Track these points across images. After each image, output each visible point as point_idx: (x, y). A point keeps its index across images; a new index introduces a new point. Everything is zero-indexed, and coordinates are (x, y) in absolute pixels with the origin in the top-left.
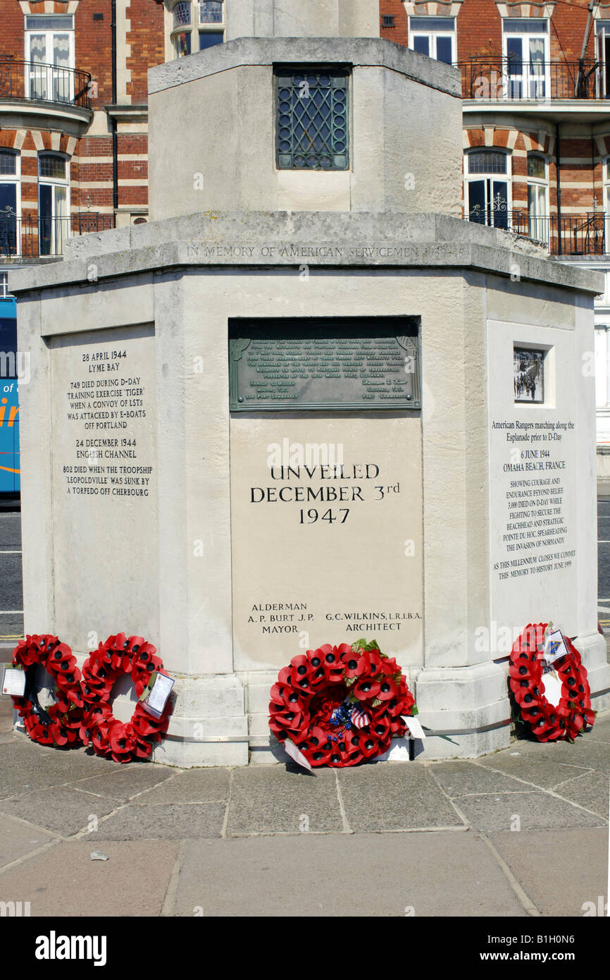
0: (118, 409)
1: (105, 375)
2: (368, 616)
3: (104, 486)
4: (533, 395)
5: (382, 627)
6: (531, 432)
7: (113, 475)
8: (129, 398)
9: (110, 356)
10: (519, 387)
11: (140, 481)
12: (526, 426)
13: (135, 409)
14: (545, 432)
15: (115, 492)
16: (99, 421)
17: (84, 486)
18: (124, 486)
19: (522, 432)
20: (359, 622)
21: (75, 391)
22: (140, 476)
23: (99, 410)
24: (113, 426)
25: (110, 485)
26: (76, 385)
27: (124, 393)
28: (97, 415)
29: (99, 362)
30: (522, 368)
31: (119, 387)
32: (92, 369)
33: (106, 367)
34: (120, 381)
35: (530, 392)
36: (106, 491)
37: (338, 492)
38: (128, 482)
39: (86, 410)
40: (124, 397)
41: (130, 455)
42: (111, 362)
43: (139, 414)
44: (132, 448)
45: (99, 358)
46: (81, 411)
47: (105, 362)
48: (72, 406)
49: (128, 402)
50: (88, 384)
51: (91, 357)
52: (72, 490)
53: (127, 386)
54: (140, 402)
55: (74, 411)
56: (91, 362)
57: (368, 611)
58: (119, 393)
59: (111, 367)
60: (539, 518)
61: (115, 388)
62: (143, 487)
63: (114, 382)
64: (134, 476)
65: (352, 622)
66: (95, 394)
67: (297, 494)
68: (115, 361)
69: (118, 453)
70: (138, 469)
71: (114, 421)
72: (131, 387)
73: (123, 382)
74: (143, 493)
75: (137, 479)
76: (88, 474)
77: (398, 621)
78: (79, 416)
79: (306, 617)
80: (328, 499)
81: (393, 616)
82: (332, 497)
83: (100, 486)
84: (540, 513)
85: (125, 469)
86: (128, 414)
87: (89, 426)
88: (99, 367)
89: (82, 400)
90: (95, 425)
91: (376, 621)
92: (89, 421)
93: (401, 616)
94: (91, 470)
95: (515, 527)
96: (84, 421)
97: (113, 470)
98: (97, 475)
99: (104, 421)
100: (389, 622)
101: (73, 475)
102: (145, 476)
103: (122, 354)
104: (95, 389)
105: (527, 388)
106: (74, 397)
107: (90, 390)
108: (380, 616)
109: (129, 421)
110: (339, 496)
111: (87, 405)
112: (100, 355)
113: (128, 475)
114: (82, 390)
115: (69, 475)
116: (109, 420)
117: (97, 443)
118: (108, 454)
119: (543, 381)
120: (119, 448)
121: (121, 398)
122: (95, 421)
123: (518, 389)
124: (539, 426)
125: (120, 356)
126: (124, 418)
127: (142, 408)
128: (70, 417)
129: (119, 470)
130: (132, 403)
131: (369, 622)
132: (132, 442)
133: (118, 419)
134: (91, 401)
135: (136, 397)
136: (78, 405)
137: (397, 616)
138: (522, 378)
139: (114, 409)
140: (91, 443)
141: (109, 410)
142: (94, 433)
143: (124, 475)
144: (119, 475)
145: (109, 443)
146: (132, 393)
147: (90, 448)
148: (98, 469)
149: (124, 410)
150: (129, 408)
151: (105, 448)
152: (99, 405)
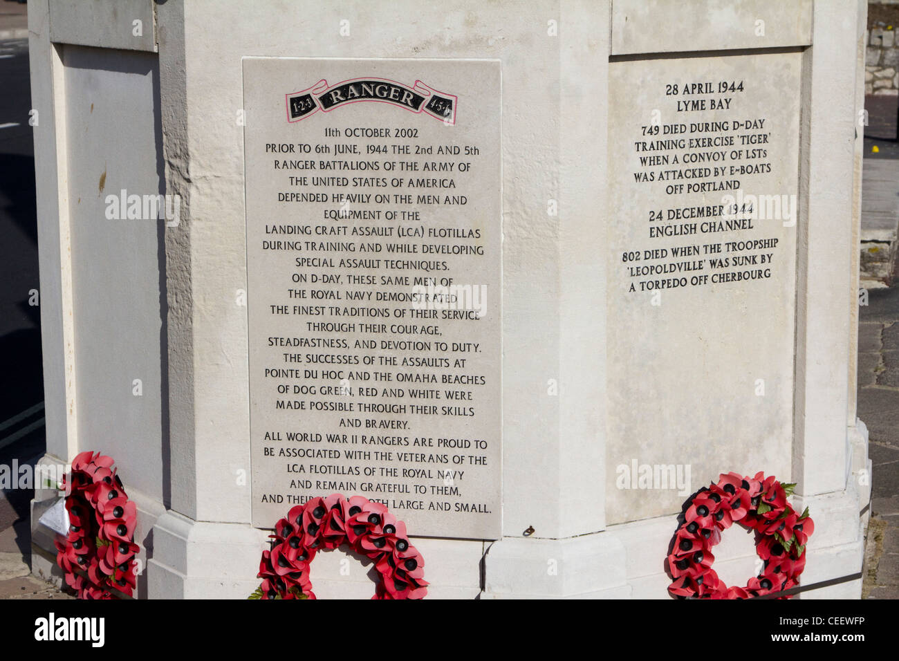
0: (728, 163)
1: (709, 116)
3: (697, 273)
7: (715, 256)
8: (745, 148)
9: (715, 87)
11: (758, 259)
13: (754, 162)
15: (716, 279)
16: (693, 181)
17: (660, 277)
18: (731, 269)
21: (649, 139)
22: (758, 252)
23: (691, 166)
24: (717, 186)
25: (707, 270)
26: (653, 130)
27: (737, 141)
28: (689, 174)
29: (696, 97)
31: (730, 133)
32: (682, 106)
33: (708, 104)
34: (731, 125)
36: (699, 280)
38: (738, 262)
39: (670, 167)
40: (738, 145)
41: (741, 225)
42: (717, 97)
43: (760, 169)
45: (696, 91)
46: (657, 170)
47: (707, 97)
48: (643, 161)
49: (744, 153)
50: (672, 129)
51: (681, 89)
52: (638, 287)
53: (742, 131)
54: (763, 153)
55: (647, 169)
56: (681, 97)
58: (730, 141)
59: (717, 104)
61: (724, 134)
62: (763, 267)
63: (720, 127)
64: (746, 253)
66: (687, 142)
68: (723, 97)
69: (724, 225)
70: (756, 243)
71: (718, 180)
72: (750, 132)
73: (736, 125)
74: (763, 275)
75: (754, 258)
76: (670, 259)
78: (657, 176)
83: (689, 275)
85: (735, 246)
86: (743, 170)
87: (673, 190)
88: (695, 105)
89: (663, 153)
90: (685, 188)
92: (673, 183)
94: (675, 252)
96: (665, 183)
97: (715, 248)
98: (687, 259)
99: (700, 181)
101: (642, 263)
102: (766, 251)
103: (736, 86)
104: (687, 136)
106: (648, 147)
107: (676, 137)
109: (744, 179)
111: (671, 160)
112: (697, 87)
113: (739, 254)
114: (662, 137)
115: (634, 264)
116: (711, 178)
117: (685, 213)
118: (706, 228)
121: (731, 148)
122: (685, 182)
125: (733, 89)
126: (737, 176)
127: (766, 161)
128: (637, 177)
129: (723, 248)
130: (750, 154)
133: (728, 177)
134: (680, 153)
135: (757, 146)
136: (655, 161)
139: (719, 164)
140: (676, 214)
141: (711, 165)
142: (684, 200)
143: (731, 255)
144: (722, 256)
145: (710, 211)
146: (750, 141)
147: (675, 222)
148: (687, 251)
149: (737, 164)
150: (744, 162)
151: (699, 221)
152: (694, 159)
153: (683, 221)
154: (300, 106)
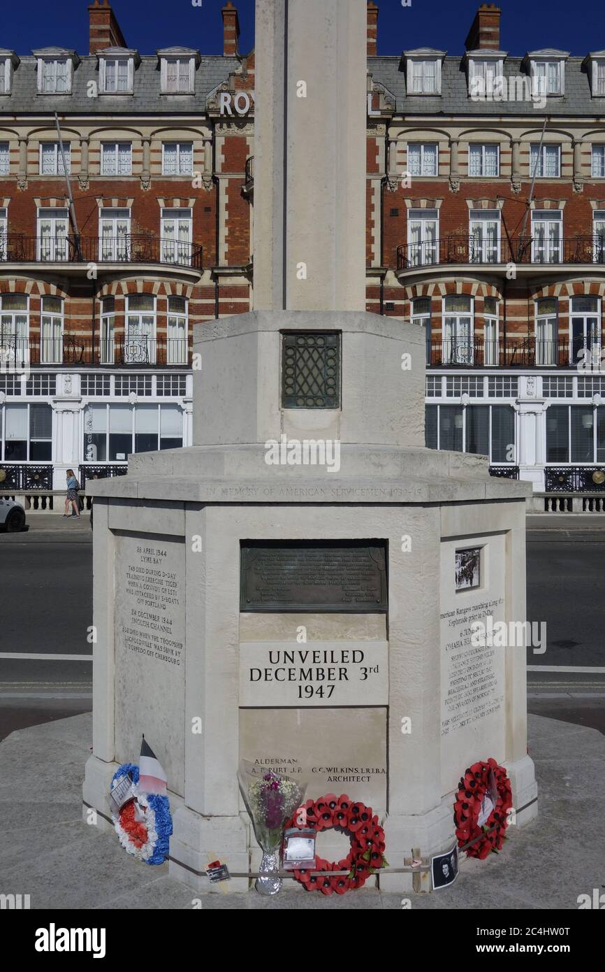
0: (160, 593)
1: (153, 566)
2: (345, 770)
3: (150, 649)
4: (471, 583)
5: (355, 779)
6: (468, 615)
7: (156, 643)
8: (167, 587)
9: (155, 552)
10: (459, 579)
11: (174, 652)
12: (465, 611)
13: (172, 597)
14: (480, 611)
15: (157, 655)
16: (147, 599)
17: (136, 645)
18: (162, 653)
19: (462, 616)
20: (337, 775)
21: (132, 573)
22: (174, 648)
23: (148, 591)
24: (157, 606)
25: (153, 649)
26: (133, 569)
27: (164, 583)
28: (146, 595)
29: (148, 556)
30: (463, 564)
31: (161, 578)
32: (143, 559)
33: (152, 560)
34: (162, 573)
35: (469, 581)
36: (150, 653)
37: (326, 673)
38: (167, 651)
39: (139, 589)
40: (165, 585)
41: (168, 630)
42: (156, 557)
43: (174, 601)
44: (169, 626)
45: (148, 552)
46: (135, 589)
47: (152, 556)
48: (129, 583)
49: (167, 591)
50: (140, 570)
51: (142, 550)
52: (128, 646)
53: (166, 578)
54: (175, 593)
55: (130, 587)
56: (143, 554)
57: (345, 766)
58: (161, 582)
59: (156, 561)
60: (472, 680)
61: (158, 577)
62: (177, 658)
63: (158, 573)
64: (169, 647)
65: (332, 775)
66: (145, 578)
67: (290, 674)
68: (158, 557)
69: (160, 627)
70: (173, 643)
71: (157, 602)
72: (169, 580)
73: (164, 575)
74: (177, 663)
75: (172, 651)
76: (139, 637)
77: (368, 775)
78: (134, 592)
79: (296, 770)
80: (318, 679)
81: (365, 771)
82: (321, 677)
83: (147, 649)
84: (475, 675)
85: (165, 641)
86: (168, 600)
87: (140, 601)
88: (148, 559)
89: (136, 581)
90: (144, 601)
91: (351, 774)
92: (140, 597)
93: (371, 771)
94: (141, 634)
95: (454, 692)
96: (137, 597)
97: (156, 638)
98: (145, 640)
99: (151, 600)
100: (361, 775)
101: (129, 635)
102: (178, 650)
103: (164, 552)
104: (144, 575)
105: (467, 578)
106: (131, 577)
107: (141, 574)
108: (354, 771)
109: (168, 605)
110: (327, 677)
111: (139, 585)
112: (148, 550)
113: (166, 646)
114: (136, 573)
115: (127, 634)
116: (154, 600)
117: (145, 615)
118: (153, 626)
119: (479, 570)
120: (160, 623)
121: (162, 587)
122: (145, 599)
123: (459, 581)
124: (476, 608)
125: (162, 554)
126: (164, 602)
127: (176, 598)
128: (127, 590)
129: (159, 640)
130: (170, 592)
131: (345, 775)
132: (169, 621)
133: (160, 602)
134: (142, 583)
135: (173, 588)
136: (133, 584)
137: (368, 770)
138: (464, 572)
139: (157, 593)
140: (142, 614)
141: (155, 593)
142: (144, 608)
143: (163, 645)
144: (160, 644)
145: (154, 618)
146: (170, 584)
147: (140, 618)
148: (146, 635)
149: (164, 596)
150: (167, 595)
151: (150, 621)
152: (147, 587)
153: (143, 619)
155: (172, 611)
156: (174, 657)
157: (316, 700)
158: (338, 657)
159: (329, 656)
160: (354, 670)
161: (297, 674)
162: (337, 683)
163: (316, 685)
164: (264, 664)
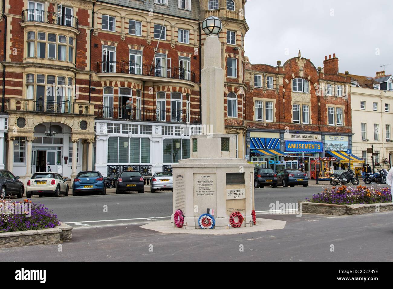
1: (206, 179)
17: (200, 194)
18: (209, 194)
20: (237, 210)
21: (199, 181)
24: (207, 186)
25: (206, 194)
34: (208, 180)
41: (210, 190)
45: (204, 177)
46: (200, 184)
48: (198, 183)
50: (202, 180)
52: (198, 194)
54: (212, 183)
56: (202, 177)
68: (207, 177)
76: (201, 192)
79: (233, 210)
82: (237, 194)
83: (204, 194)
100: (242, 210)
101: (199, 192)
102: (213, 192)
103: (209, 176)
104: (203, 181)
108: (240, 209)
120: (208, 189)
121: (208, 182)
122: (203, 185)
132: (210, 188)
141: (206, 184)
142: (203, 187)
143: (209, 192)
144: (208, 192)
146: (211, 181)
147: (202, 189)
148: (204, 192)
149: (209, 184)
150: (210, 183)
151: (205, 189)
152: (204, 183)
154: (177, 177)
155: (211, 186)
156: (212, 194)
157: (236, 198)
158: (239, 191)
159: (238, 191)
160: (241, 193)
161: (234, 194)
162: (239, 195)
163: (236, 196)
164: (229, 193)
